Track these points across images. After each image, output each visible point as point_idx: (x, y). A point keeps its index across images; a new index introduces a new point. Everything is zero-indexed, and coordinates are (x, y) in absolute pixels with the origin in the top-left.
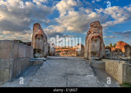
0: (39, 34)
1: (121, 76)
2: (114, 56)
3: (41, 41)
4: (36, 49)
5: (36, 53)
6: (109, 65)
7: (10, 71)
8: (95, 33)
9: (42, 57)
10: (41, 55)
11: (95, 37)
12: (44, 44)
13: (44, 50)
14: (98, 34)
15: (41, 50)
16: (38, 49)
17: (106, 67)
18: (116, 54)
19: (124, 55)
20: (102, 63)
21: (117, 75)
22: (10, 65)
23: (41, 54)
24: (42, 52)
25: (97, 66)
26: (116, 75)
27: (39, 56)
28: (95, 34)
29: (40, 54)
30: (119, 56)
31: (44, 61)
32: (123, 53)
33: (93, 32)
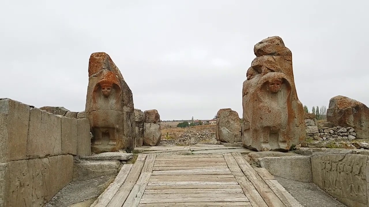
0: (105, 82)
2: (325, 138)
3: (113, 101)
5: (99, 139)
6: (328, 166)
8: (272, 71)
9: (117, 151)
12: (122, 111)
13: (123, 130)
14: (280, 75)
15: (114, 128)
16: (103, 128)
17: (315, 174)
18: (332, 132)
19: (354, 134)
21: (364, 199)
23: (114, 140)
24: (116, 135)
25: (288, 170)
27: (109, 147)
28: (270, 74)
29: (111, 143)
30: (340, 138)
31: (121, 161)
32: (351, 130)
33: (263, 69)
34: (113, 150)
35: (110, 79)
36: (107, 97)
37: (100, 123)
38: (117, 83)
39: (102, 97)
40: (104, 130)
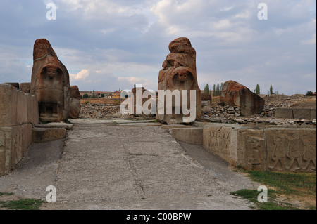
0: (51, 67)
1: (236, 153)
2: (217, 115)
3: (56, 82)
4: (44, 103)
5: (44, 112)
6: (212, 134)
7: (4, 152)
8: (182, 65)
9: (59, 122)
10: (57, 116)
11: (181, 75)
12: (63, 90)
13: (63, 106)
14: (187, 68)
15: (57, 104)
16: (48, 103)
17: (204, 139)
18: (223, 110)
19: (239, 112)
20: (196, 130)
21: (228, 152)
22: (5, 139)
23: (56, 113)
24: (58, 109)
25: (187, 137)
26: (226, 153)
27: (52, 118)
28: (180, 68)
29: (54, 115)
30: (228, 115)
32: (237, 109)
33: (175, 63)
34: (56, 121)
35: (54, 64)
36: (51, 78)
37: (46, 99)
38: (60, 67)
39: (48, 78)
40: (49, 105)
